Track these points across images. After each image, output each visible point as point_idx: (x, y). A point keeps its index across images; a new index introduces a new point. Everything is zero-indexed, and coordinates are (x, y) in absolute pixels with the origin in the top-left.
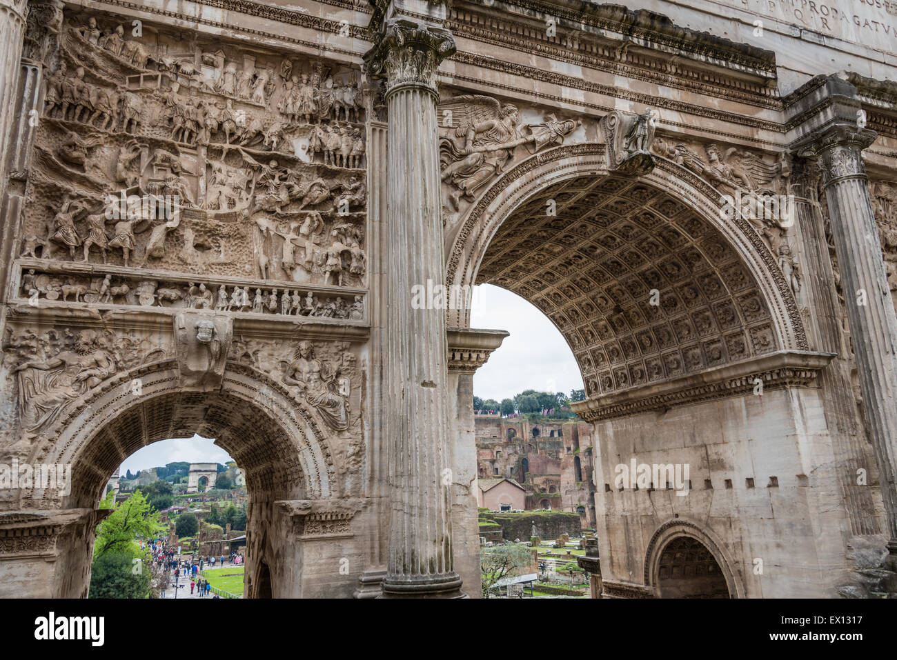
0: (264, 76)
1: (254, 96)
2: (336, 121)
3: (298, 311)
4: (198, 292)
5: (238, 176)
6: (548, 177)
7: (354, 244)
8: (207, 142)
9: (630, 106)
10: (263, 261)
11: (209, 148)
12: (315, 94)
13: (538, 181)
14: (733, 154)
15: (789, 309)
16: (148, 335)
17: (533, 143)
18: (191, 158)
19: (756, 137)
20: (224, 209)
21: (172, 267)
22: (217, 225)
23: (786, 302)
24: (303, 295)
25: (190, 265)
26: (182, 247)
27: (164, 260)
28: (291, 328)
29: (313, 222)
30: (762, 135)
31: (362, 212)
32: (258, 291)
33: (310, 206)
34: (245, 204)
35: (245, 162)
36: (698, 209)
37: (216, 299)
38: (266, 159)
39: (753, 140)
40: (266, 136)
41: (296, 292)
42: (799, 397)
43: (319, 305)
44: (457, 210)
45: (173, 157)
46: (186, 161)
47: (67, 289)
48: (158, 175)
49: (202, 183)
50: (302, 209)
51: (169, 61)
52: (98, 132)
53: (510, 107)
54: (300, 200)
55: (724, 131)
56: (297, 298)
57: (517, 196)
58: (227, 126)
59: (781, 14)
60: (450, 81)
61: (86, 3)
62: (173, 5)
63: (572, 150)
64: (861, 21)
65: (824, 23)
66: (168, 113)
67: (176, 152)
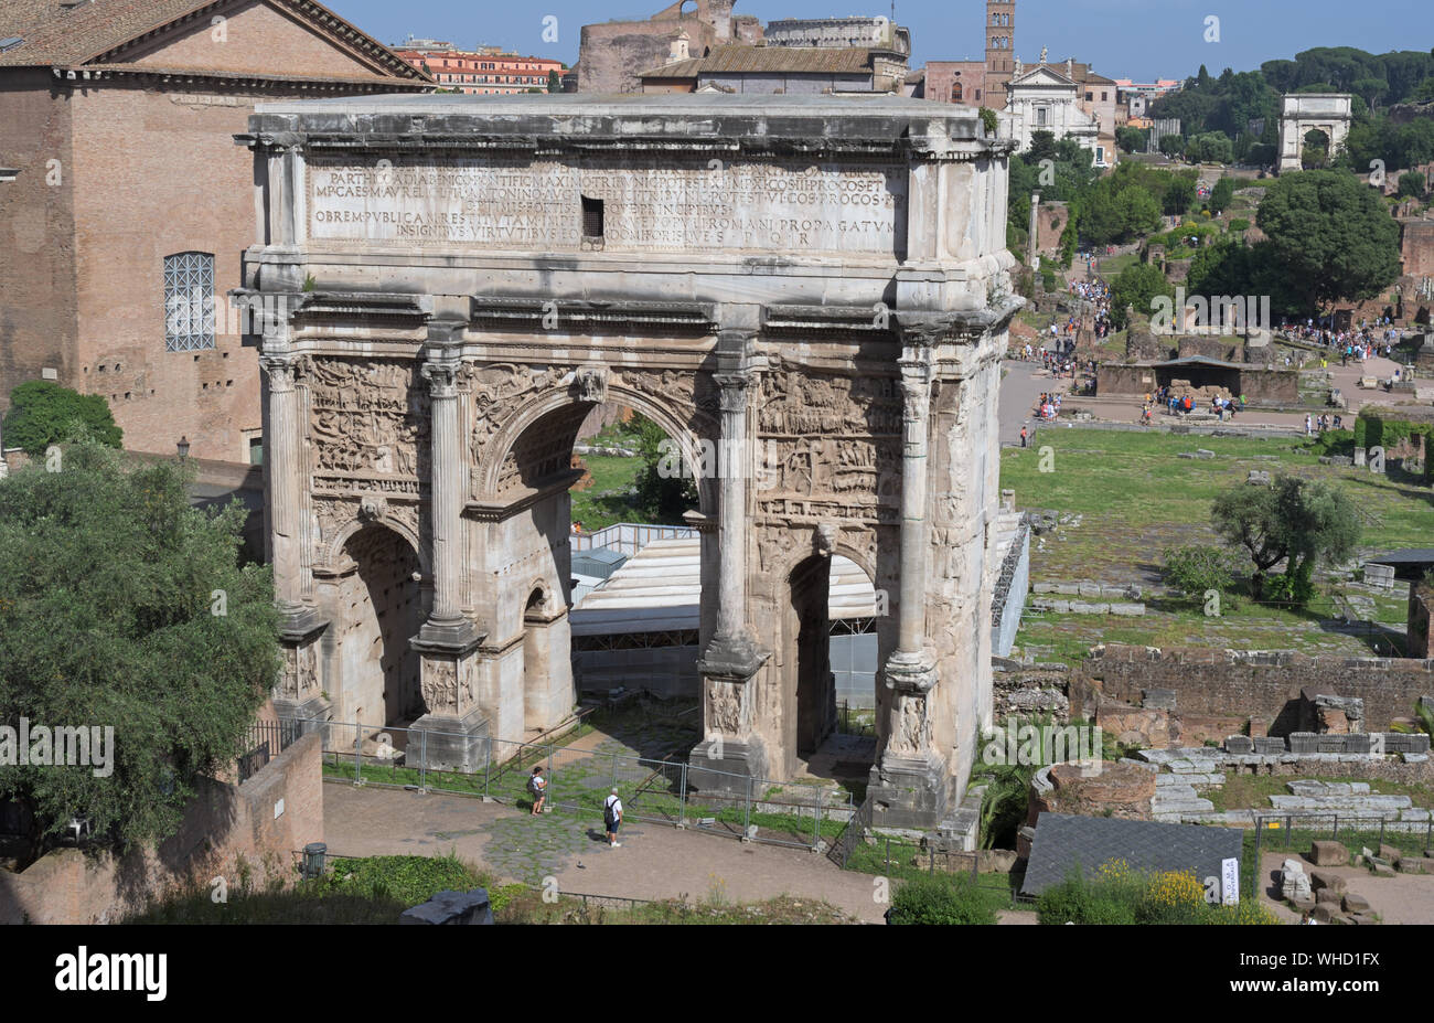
0: (396, 371)
4: (374, 484)
8: (375, 409)
11: (376, 412)
13: (538, 411)
14: (682, 375)
17: (536, 387)
18: (369, 418)
34: (391, 439)
37: (380, 485)
45: (362, 419)
47: (329, 484)
48: (357, 427)
49: (374, 429)
53: (523, 367)
55: (674, 361)
57: (525, 422)
59: (756, 242)
60: (484, 358)
61: (319, 353)
62: (351, 346)
63: (560, 390)
64: (849, 225)
65: (804, 238)
66: (357, 396)
67: (362, 416)
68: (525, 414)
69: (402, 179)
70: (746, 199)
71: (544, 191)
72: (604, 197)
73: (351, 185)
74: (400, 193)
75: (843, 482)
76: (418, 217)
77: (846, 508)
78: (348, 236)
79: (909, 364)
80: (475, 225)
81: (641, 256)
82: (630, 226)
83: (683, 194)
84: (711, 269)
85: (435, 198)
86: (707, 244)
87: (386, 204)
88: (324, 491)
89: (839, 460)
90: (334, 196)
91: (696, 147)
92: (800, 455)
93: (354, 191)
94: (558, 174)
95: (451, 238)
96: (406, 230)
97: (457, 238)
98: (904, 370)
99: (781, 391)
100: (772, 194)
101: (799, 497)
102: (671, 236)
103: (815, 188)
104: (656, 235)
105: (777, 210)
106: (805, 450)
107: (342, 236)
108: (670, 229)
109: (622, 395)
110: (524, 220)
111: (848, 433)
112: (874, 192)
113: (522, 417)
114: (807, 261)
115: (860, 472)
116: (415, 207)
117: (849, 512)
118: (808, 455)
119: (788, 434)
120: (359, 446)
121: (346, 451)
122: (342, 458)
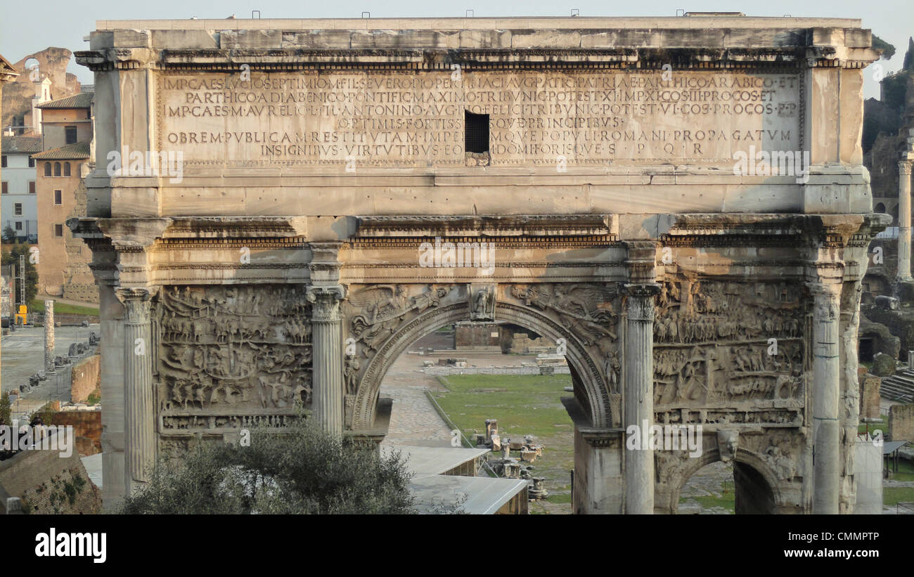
0: (258, 298)
1: (254, 311)
3: (280, 425)
4: (234, 420)
5: (249, 356)
6: (427, 329)
7: (308, 386)
8: (233, 341)
10: (263, 399)
11: (234, 343)
12: (284, 304)
14: (574, 289)
15: (603, 397)
16: (214, 440)
17: (417, 309)
18: (226, 350)
19: (595, 274)
20: (243, 376)
21: (222, 405)
22: (242, 384)
23: (602, 392)
24: (281, 417)
26: (226, 395)
27: (215, 405)
29: (287, 375)
30: (602, 271)
31: (310, 368)
32: (260, 417)
34: (253, 371)
35: (251, 348)
37: (242, 422)
38: (260, 345)
39: (593, 276)
40: (261, 331)
41: (278, 416)
42: (600, 455)
43: (290, 421)
44: (367, 358)
45: (218, 352)
46: (224, 351)
47: (181, 423)
48: (212, 360)
49: (232, 361)
50: (281, 369)
51: (211, 300)
52: (184, 344)
54: (280, 363)
55: (567, 274)
56: (278, 419)
58: (241, 331)
59: (649, 154)
60: (361, 281)
61: (172, 283)
62: (210, 273)
63: (444, 310)
64: (743, 135)
65: (697, 148)
66: (213, 327)
67: (218, 348)
68: (405, 337)
69: (268, 97)
70: (639, 111)
71: (425, 106)
72: (489, 112)
73: (209, 104)
74: (265, 111)
75: (739, 388)
76: (286, 136)
77: (744, 413)
78: (205, 158)
79: (826, 265)
80: (351, 144)
81: (532, 170)
82: (518, 141)
83: (574, 107)
84: (609, 180)
85: (305, 116)
86: (599, 157)
87: (249, 123)
88: (175, 431)
89: (733, 367)
90: (189, 116)
91: (592, 58)
92: (695, 364)
93: (213, 112)
94: (441, 89)
95: (323, 157)
96: (271, 150)
97: (329, 157)
98: (820, 272)
99: (676, 301)
100: (665, 105)
101: (695, 406)
102: (560, 151)
103: (709, 100)
104: (546, 149)
105: (670, 121)
106: (701, 359)
107: (199, 158)
108: (560, 142)
109: (509, 311)
110: (403, 136)
111: (743, 339)
112: (768, 102)
113: (402, 339)
114: (704, 170)
115: (757, 377)
116: (282, 126)
117: (747, 417)
118: (703, 363)
119: (681, 344)
120: (215, 381)
121: (200, 387)
122: (195, 395)
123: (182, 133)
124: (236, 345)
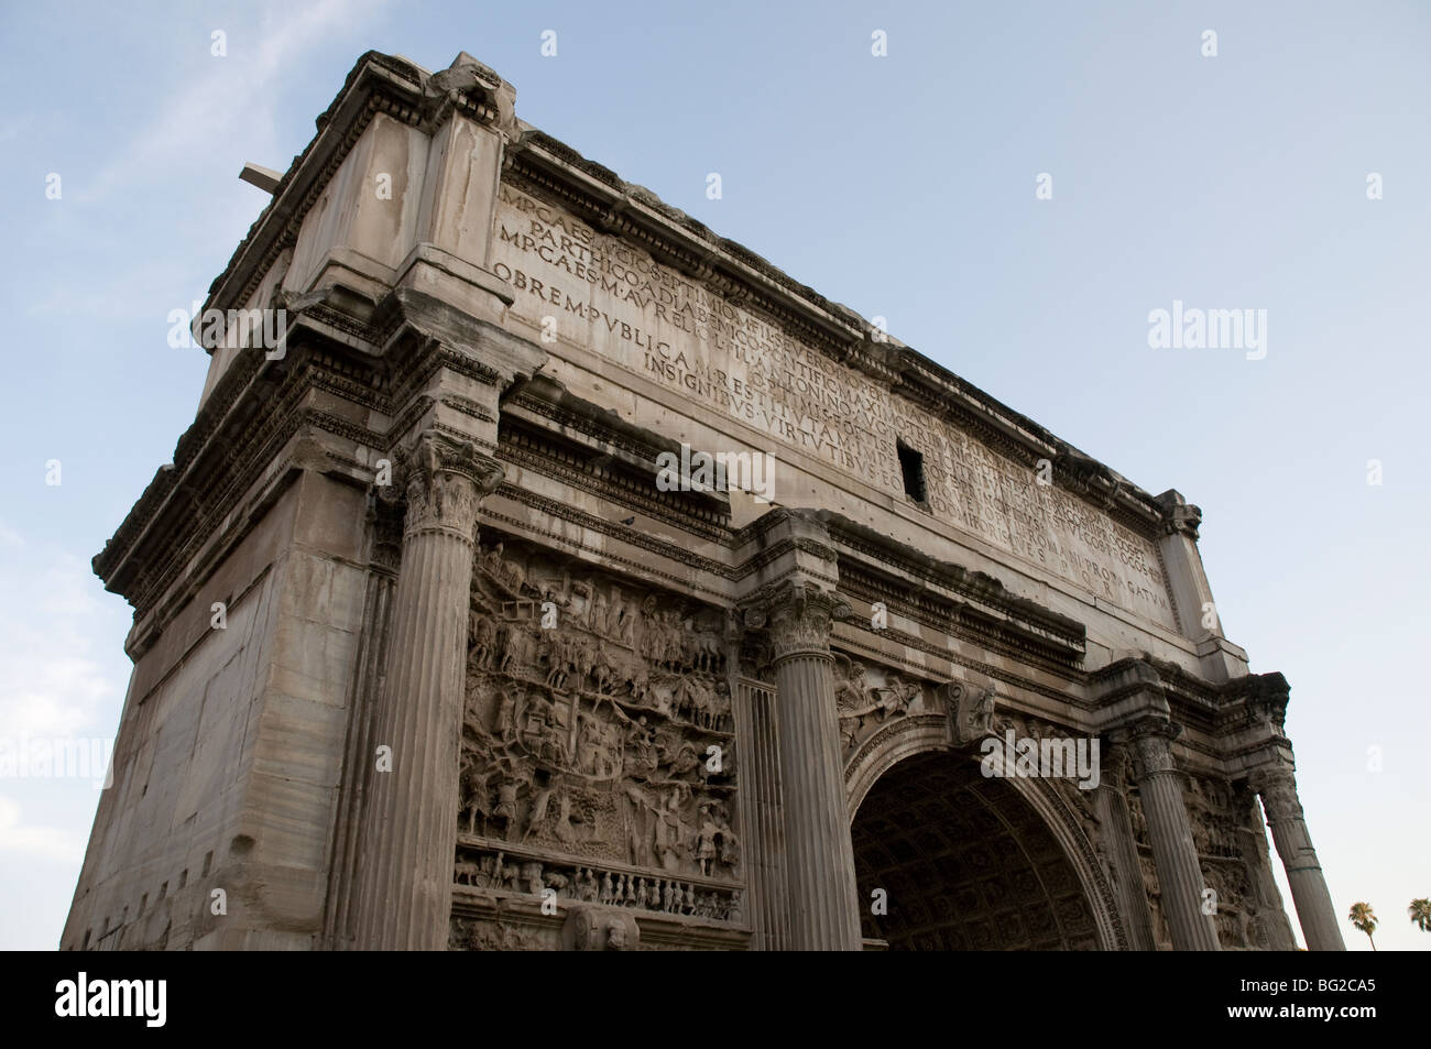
0: (632, 615)
1: (625, 637)
2: (698, 670)
3: (680, 908)
4: (585, 880)
5: (611, 735)
6: (896, 752)
7: (725, 826)
8: (581, 690)
9: (964, 673)
10: (637, 842)
12: (682, 639)
13: (888, 757)
15: (1111, 918)
16: (535, 931)
18: (565, 709)
20: (602, 776)
21: (546, 844)
22: (595, 795)
23: (1109, 908)
24: (685, 889)
25: (565, 842)
26: (557, 820)
27: (539, 834)
28: (678, 930)
29: (681, 794)
30: (1075, 713)
31: (731, 787)
32: (642, 881)
33: (678, 776)
35: (616, 716)
36: (1026, 796)
38: (634, 714)
39: (1067, 718)
40: (636, 685)
41: (678, 885)
43: (701, 902)
46: (560, 710)
48: (533, 726)
50: (670, 778)
51: (544, 588)
52: (480, 670)
53: (860, 666)
57: (871, 772)
58: (603, 672)
59: (1072, 576)
62: (557, 526)
64: (1135, 588)
65: (1107, 588)
66: (542, 651)
67: (551, 700)
69: (656, 291)
70: (1053, 522)
71: (854, 409)
72: (921, 451)
73: (567, 255)
74: (652, 308)
76: (681, 357)
80: (770, 412)
82: (955, 502)
83: (999, 488)
85: (707, 343)
86: (1032, 559)
87: (628, 312)
90: (533, 253)
93: (573, 268)
94: (868, 397)
95: (733, 412)
96: (659, 366)
97: (743, 417)
100: (1072, 526)
102: (997, 534)
103: (1102, 537)
104: (984, 526)
105: (1079, 546)
108: (995, 525)
110: (833, 434)
112: (1142, 561)
116: (677, 342)
120: (543, 777)
121: (509, 781)
122: (496, 801)
123: (518, 272)
124: (588, 703)
